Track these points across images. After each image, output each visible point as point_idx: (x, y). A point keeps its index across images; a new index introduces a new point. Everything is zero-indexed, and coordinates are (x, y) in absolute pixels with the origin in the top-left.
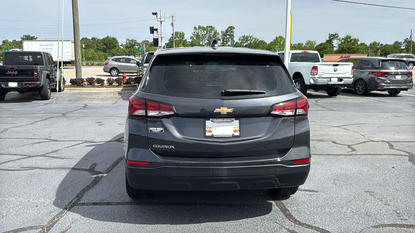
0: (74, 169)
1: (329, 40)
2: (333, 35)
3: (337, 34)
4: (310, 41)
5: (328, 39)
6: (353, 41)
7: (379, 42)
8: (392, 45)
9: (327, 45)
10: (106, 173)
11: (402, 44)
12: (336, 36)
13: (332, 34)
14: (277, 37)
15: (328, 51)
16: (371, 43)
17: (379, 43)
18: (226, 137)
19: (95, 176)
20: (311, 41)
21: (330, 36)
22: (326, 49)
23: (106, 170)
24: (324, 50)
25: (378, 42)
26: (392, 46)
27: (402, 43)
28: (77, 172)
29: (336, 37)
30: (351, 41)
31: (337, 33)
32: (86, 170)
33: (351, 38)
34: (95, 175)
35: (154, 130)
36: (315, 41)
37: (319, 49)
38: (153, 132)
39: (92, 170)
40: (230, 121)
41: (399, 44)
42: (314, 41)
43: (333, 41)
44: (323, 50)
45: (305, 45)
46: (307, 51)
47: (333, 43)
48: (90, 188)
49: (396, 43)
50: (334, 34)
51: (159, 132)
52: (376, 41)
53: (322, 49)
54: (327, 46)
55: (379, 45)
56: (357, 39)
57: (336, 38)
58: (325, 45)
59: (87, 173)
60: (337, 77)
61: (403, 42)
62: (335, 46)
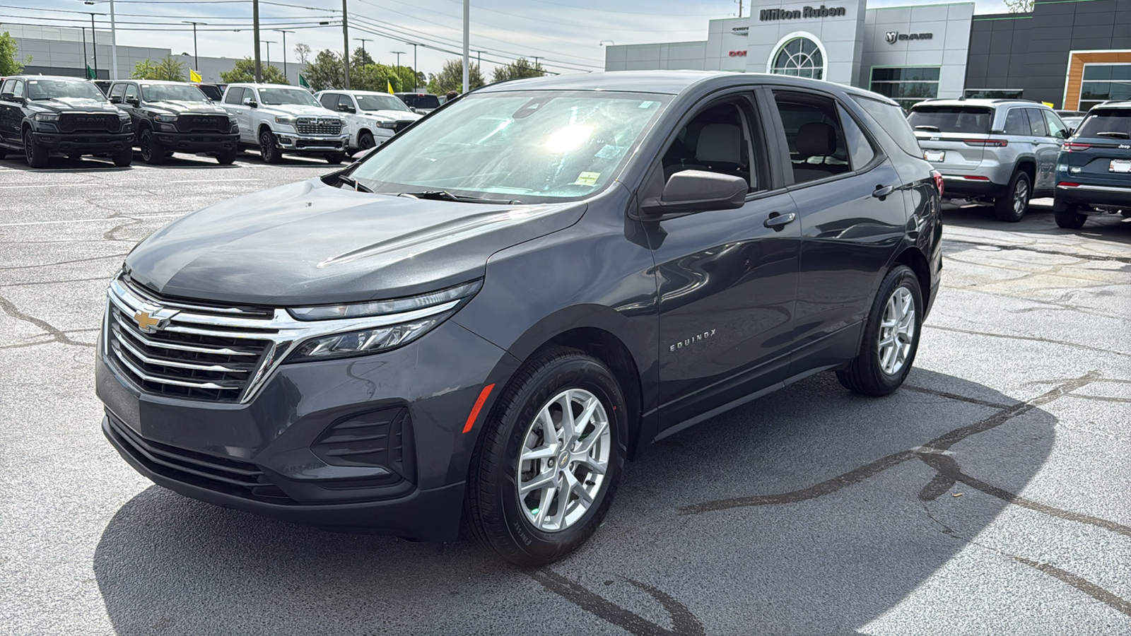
0: (1007, 496)
10: (910, 452)
19: (946, 453)
23: (903, 460)
28: (997, 480)
32: (966, 480)
34: (945, 456)
39: (949, 474)
48: (971, 427)
59: (967, 470)
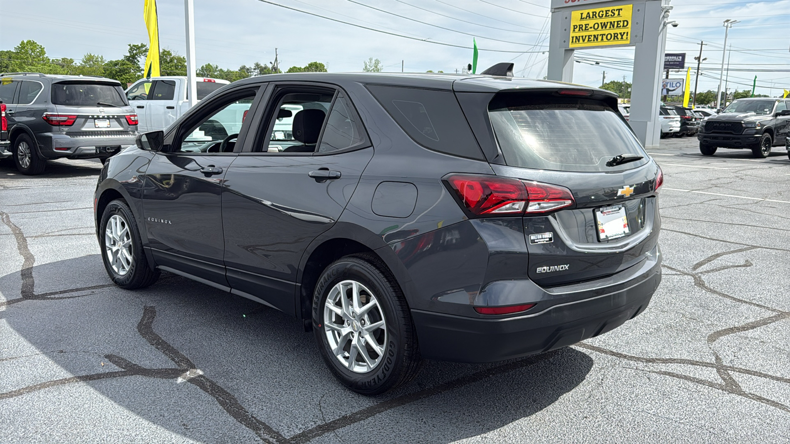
1: (129, 57)
2: (138, 48)
3: (145, 46)
4: (92, 55)
5: (128, 55)
6: (175, 61)
7: (217, 66)
8: (236, 72)
9: (129, 66)
11: (253, 72)
12: (144, 49)
13: (134, 46)
14: (23, 43)
15: (132, 78)
16: (203, 66)
17: (217, 68)
18: (619, 238)
20: (94, 56)
21: (132, 48)
22: (126, 73)
24: (123, 76)
25: (215, 66)
26: (238, 74)
27: (252, 70)
29: (144, 52)
30: (171, 61)
31: (145, 44)
33: (171, 55)
35: (538, 239)
36: (102, 57)
37: (113, 72)
38: (537, 242)
40: (617, 210)
41: (247, 71)
42: (100, 56)
43: (138, 59)
44: (121, 76)
45: (83, 64)
46: (212, 79)
47: (138, 63)
49: (242, 69)
50: (140, 45)
51: (547, 241)
52: (211, 64)
53: (119, 72)
54: (128, 68)
55: (216, 71)
56: (182, 57)
57: (143, 54)
58: (124, 66)
60: (283, 131)
61: (253, 67)
62: (142, 68)
